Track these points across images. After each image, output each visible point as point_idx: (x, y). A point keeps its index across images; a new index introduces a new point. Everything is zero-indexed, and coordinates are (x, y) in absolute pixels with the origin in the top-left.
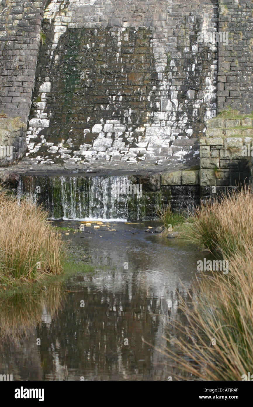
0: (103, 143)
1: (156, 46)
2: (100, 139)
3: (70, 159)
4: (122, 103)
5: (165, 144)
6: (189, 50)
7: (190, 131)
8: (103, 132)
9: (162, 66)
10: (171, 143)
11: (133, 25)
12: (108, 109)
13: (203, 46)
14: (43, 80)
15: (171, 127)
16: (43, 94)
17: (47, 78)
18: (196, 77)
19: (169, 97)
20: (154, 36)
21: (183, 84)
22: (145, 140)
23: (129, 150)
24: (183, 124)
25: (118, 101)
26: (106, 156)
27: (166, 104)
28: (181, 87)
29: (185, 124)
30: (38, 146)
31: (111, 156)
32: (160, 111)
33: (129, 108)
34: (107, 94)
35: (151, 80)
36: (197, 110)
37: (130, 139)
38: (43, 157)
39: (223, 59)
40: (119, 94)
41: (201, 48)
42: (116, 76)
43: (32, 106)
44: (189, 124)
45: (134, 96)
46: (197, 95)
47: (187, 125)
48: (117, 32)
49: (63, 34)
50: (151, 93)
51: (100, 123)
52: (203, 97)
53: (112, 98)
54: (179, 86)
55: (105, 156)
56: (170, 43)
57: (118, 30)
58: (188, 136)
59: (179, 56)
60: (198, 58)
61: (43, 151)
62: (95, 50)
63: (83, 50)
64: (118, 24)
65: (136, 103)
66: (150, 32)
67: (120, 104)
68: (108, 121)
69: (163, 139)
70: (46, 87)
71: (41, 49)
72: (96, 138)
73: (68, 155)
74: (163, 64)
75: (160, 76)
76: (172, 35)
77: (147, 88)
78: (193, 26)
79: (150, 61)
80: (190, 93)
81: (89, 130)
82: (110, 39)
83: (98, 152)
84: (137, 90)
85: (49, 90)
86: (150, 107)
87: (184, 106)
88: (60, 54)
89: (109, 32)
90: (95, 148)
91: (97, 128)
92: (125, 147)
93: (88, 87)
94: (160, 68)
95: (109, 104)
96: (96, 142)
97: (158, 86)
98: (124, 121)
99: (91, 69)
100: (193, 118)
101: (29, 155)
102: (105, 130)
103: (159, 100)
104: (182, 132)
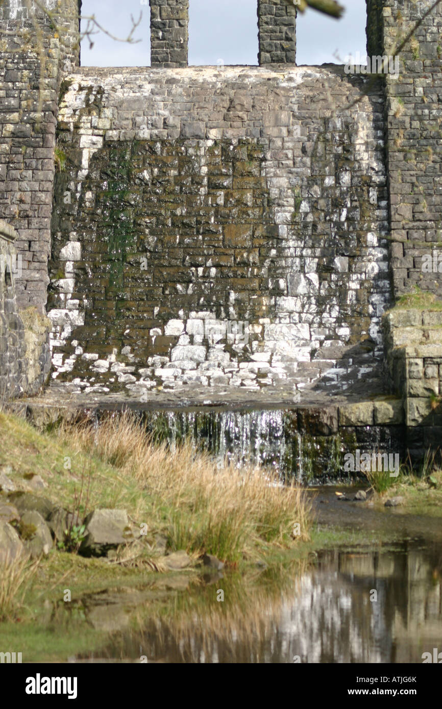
0: (190, 355)
1: (272, 174)
2: (182, 347)
3: (137, 383)
4: (217, 282)
5: (304, 356)
6: (334, 182)
7: (344, 331)
8: (187, 333)
9: (285, 211)
10: (313, 353)
11: (227, 135)
12: (190, 292)
13: (358, 174)
14: (66, 238)
15: (310, 324)
16: (68, 263)
17: (74, 234)
18: (349, 232)
19: (302, 269)
20: (268, 156)
21: (326, 245)
22: (266, 349)
23: (238, 367)
24: (330, 319)
25: (208, 277)
26: (200, 378)
27: (298, 283)
28: (321, 252)
29: (335, 320)
30: (71, 360)
31: (209, 378)
32: (287, 295)
33: (230, 289)
34: (187, 264)
35: (267, 238)
36: (354, 293)
37: (239, 347)
38: (85, 380)
39: (399, 198)
40: (209, 263)
41: (356, 179)
42: (201, 231)
43: (50, 287)
44: (342, 318)
45: (237, 267)
46: (354, 266)
47: (339, 321)
48: (198, 147)
49: (96, 150)
50: (267, 263)
51: (178, 317)
52: (364, 270)
53: (197, 271)
54: (319, 250)
55: (198, 378)
56: (299, 170)
57: (201, 145)
58: (342, 341)
59: (316, 192)
60: (351, 197)
61: (82, 369)
62: (160, 183)
63: (137, 181)
64: (200, 134)
65: (241, 281)
66: (260, 147)
67: (211, 282)
68: (193, 314)
69: (298, 346)
70: (72, 250)
71: (59, 180)
72: (174, 345)
73: (131, 376)
74: (287, 208)
75: (283, 231)
76: (300, 153)
77: (260, 253)
78: (339, 136)
79: (263, 202)
80: (340, 263)
81: (159, 330)
82: (186, 161)
83: (183, 371)
84: (242, 256)
85: (78, 257)
86: (268, 289)
87: (330, 286)
88: (94, 189)
89: (183, 148)
90: (176, 363)
91: (174, 327)
92: (231, 361)
93: (150, 251)
94: (282, 216)
95: (191, 282)
96: (177, 353)
97: (280, 250)
98: (223, 315)
99: (154, 218)
100: (349, 309)
101: (58, 377)
102: (189, 329)
103: (282, 276)
104: (331, 333)
